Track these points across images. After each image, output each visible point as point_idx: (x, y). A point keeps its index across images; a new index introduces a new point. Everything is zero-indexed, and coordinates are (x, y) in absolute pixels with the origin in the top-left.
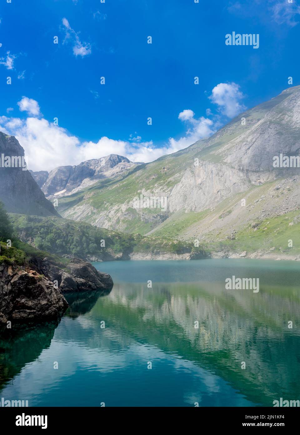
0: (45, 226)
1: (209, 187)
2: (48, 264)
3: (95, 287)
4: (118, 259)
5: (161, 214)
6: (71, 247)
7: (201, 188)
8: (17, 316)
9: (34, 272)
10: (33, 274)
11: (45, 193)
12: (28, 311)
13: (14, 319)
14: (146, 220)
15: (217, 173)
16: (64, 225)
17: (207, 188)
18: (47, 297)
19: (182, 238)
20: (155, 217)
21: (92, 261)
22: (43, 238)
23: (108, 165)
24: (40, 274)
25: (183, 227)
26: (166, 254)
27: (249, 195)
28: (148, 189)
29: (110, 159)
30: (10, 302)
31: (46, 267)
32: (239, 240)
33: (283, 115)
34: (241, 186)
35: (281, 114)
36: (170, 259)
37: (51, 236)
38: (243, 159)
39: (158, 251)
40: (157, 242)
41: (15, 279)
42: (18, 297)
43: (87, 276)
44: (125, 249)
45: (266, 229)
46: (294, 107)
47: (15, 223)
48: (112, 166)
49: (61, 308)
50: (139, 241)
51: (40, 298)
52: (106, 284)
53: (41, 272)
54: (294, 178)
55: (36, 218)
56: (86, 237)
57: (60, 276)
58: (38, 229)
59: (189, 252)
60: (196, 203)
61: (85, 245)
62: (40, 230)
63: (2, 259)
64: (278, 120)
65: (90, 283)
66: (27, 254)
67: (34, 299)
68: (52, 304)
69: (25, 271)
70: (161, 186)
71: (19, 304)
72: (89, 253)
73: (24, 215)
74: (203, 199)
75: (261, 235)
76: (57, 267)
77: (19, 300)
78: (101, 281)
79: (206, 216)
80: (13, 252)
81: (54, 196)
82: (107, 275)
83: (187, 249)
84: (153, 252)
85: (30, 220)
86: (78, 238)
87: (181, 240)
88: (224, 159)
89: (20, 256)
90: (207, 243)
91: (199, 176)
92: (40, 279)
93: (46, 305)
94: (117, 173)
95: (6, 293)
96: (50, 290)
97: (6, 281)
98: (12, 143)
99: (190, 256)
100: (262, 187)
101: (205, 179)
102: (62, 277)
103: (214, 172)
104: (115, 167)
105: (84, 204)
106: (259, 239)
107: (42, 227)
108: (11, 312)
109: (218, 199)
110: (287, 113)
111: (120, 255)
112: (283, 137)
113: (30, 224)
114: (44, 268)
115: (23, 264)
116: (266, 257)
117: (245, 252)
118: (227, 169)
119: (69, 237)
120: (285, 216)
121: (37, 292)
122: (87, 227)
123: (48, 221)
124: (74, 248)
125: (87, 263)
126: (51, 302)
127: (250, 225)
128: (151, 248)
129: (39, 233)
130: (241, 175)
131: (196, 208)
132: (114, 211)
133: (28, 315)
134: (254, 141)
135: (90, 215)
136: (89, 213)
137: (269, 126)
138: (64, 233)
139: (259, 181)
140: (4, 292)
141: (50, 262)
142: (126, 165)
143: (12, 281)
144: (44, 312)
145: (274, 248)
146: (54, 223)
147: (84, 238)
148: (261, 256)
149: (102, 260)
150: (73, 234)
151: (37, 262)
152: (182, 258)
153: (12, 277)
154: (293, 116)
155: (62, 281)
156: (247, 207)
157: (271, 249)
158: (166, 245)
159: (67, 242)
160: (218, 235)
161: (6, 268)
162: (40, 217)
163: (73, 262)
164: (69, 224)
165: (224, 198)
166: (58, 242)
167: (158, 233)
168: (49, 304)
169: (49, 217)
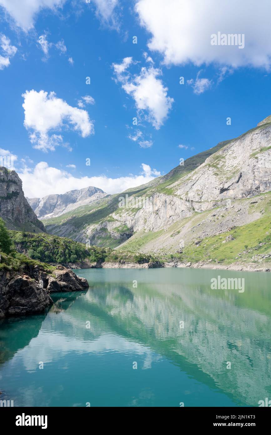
0: (36, 241)
1: (163, 212)
2: (38, 270)
3: (75, 289)
4: (93, 267)
5: (127, 233)
6: (57, 257)
7: (157, 214)
8: (12, 312)
9: (27, 276)
10: (26, 278)
11: (38, 215)
12: (22, 307)
13: (10, 314)
14: (115, 237)
15: (169, 202)
16: (51, 240)
17: (162, 214)
18: (36, 297)
19: (142, 251)
20: (122, 235)
21: (72, 269)
22: (35, 250)
23: (87, 194)
24: (32, 278)
25: (143, 243)
26: (130, 263)
27: (193, 219)
28: (118, 213)
29: (89, 190)
30: (7, 300)
31: (37, 273)
32: (185, 253)
33: (218, 161)
34: (187, 212)
35: (217, 160)
36: (133, 268)
37: (41, 248)
38: (189, 192)
39: (124, 261)
40: (123, 255)
41: (12, 282)
42: (14, 296)
43: (69, 280)
44: (98, 259)
45: (205, 245)
46: (226, 155)
47: (13, 238)
48: (90, 196)
49: (48, 305)
50: (110, 254)
51: (31, 297)
52: (84, 286)
53: (32, 276)
54: (226, 208)
55: (29, 234)
56: (69, 249)
57: (48, 280)
58: (31, 243)
59: (148, 262)
60: (153, 225)
61: (67, 256)
62: (33, 244)
63: (2, 266)
64: (215, 164)
65: (71, 286)
66: (22, 263)
67: (26, 298)
68: (41, 302)
69: (20, 276)
70: (127, 211)
71: (14, 302)
72: (70, 262)
73: (20, 232)
74: (159, 222)
75: (201, 250)
76: (45, 273)
77: (14, 298)
78: (79, 284)
79: (161, 235)
80: (11, 261)
81: (45, 218)
82: (84, 280)
83: (146, 260)
84: (120, 262)
85: (25, 236)
86: (62, 251)
87: (141, 253)
88: (175, 192)
89: (16, 264)
90: (162, 256)
91: (156, 204)
92: (32, 283)
93: (36, 303)
94: (94, 200)
95: (4, 293)
96: (39, 291)
97: (4, 284)
98: (13, 176)
99: (149, 265)
100: (203, 214)
101: (160, 207)
102: (49, 281)
103: (167, 202)
104: (93, 196)
105: (68, 225)
106: (200, 253)
107: (34, 241)
108: (8, 309)
109: (170, 222)
110: (222, 160)
111: (94, 264)
112: (219, 177)
113: (24, 239)
114: (35, 273)
115: (19, 270)
116: (205, 266)
117: (190, 262)
118: (177, 200)
119: (55, 250)
120: (219, 236)
121: (29, 292)
122: (69, 242)
123: (39, 237)
124: (59, 258)
125: (69, 270)
126: (40, 301)
127: (194, 243)
128: (119, 259)
129: (31, 246)
130: (188, 204)
131: (153, 228)
132: (91, 230)
133: (21, 311)
134: (197, 179)
135: (72, 233)
136: (71, 231)
137: (208, 169)
138: (51, 246)
139: (200, 209)
140: (3, 293)
141: (40, 269)
142: (101, 194)
143: (9, 284)
144: (34, 308)
145: (211, 260)
146: (44, 239)
147: (67, 251)
148: (202, 266)
149: (81, 268)
150: (58, 247)
151: (30, 269)
152: (142, 266)
153: (10, 280)
154: (225, 162)
155: (49, 284)
156: (192, 229)
157: (209, 261)
158: (130, 257)
159: (53, 254)
160: (170, 249)
161: (5, 273)
162: (33, 234)
163: (58, 269)
164: (56, 239)
165: (175, 221)
166: (46, 253)
167: (125, 247)
168: (39, 302)
169: (40, 233)
